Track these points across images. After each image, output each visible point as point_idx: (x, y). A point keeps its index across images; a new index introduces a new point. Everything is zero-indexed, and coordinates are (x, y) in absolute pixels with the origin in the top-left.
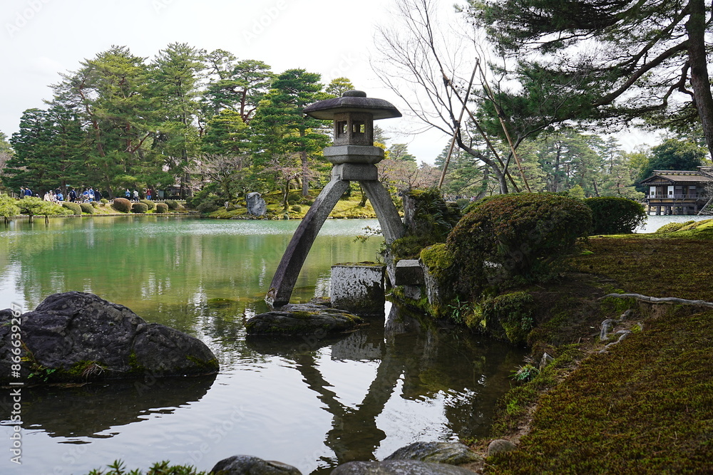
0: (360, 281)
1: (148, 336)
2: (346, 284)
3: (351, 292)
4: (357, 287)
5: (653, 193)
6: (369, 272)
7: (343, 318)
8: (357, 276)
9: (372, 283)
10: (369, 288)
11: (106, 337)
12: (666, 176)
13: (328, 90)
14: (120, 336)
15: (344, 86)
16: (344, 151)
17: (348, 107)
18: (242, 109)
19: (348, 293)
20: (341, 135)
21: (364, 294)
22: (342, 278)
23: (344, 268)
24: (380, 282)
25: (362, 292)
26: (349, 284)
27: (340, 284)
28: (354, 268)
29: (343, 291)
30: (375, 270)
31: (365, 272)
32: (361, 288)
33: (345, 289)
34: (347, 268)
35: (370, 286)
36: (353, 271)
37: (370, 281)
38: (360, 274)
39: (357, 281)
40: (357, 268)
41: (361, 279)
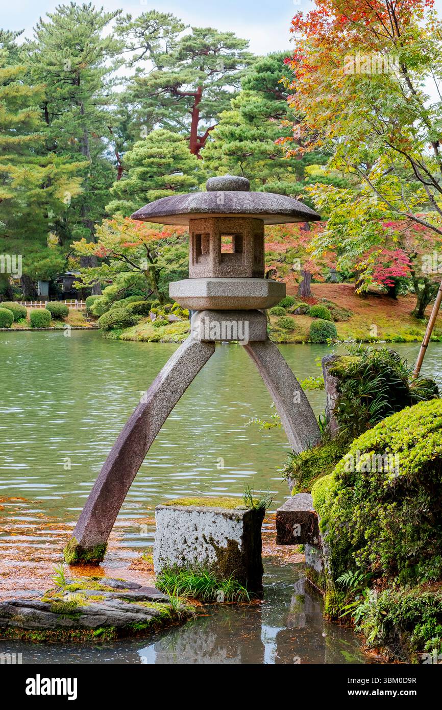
0: (204, 536)
2: (180, 540)
3: (190, 556)
4: (199, 549)
6: (221, 520)
8: (200, 529)
9: (225, 541)
10: (220, 552)
17: (200, 213)
18: (194, 124)
19: (184, 559)
20: (202, 259)
21: (211, 561)
22: (173, 530)
23: (177, 512)
24: (240, 541)
25: (208, 556)
26: (185, 542)
27: (170, 541)
28: (195, 513)
29: (175, 553)
30: (231, 519)
31: (213, 520)
32: (207, 549)
33: (179, 550)
34: (183, 512)
35: (222, 547)
36: (192, 518)
37: (221, 538)
38: (204, 525)
39: (200, 536)
40: (199, 512)
41: (207, 533)
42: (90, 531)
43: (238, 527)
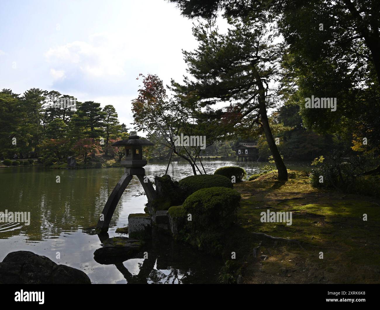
0: (141, 224)
1: (59, 272)
3: (138, 229)
4: (140, 227)
5: (240, 152)
6: (145, 220)
7: (137, 245)
8: (140, 222)
9: (147, 225)
10: (145, 227)
11: (39, 274)
12: (244, 145)
13: (103, 110)
14: (46, 273)
15: (110, 108)
16: (130, 163)
18: (64, 117)
19: (136, 230)
21: (143, 230)
22: (133, 223)
23: (134, 219)
24: (150, 224)
26: (136, 226)
27: (132, 226)
30: (148, 219)
32: (142, 227)
40: (140, 218)
41: (142, 223)
43: (150, 221)
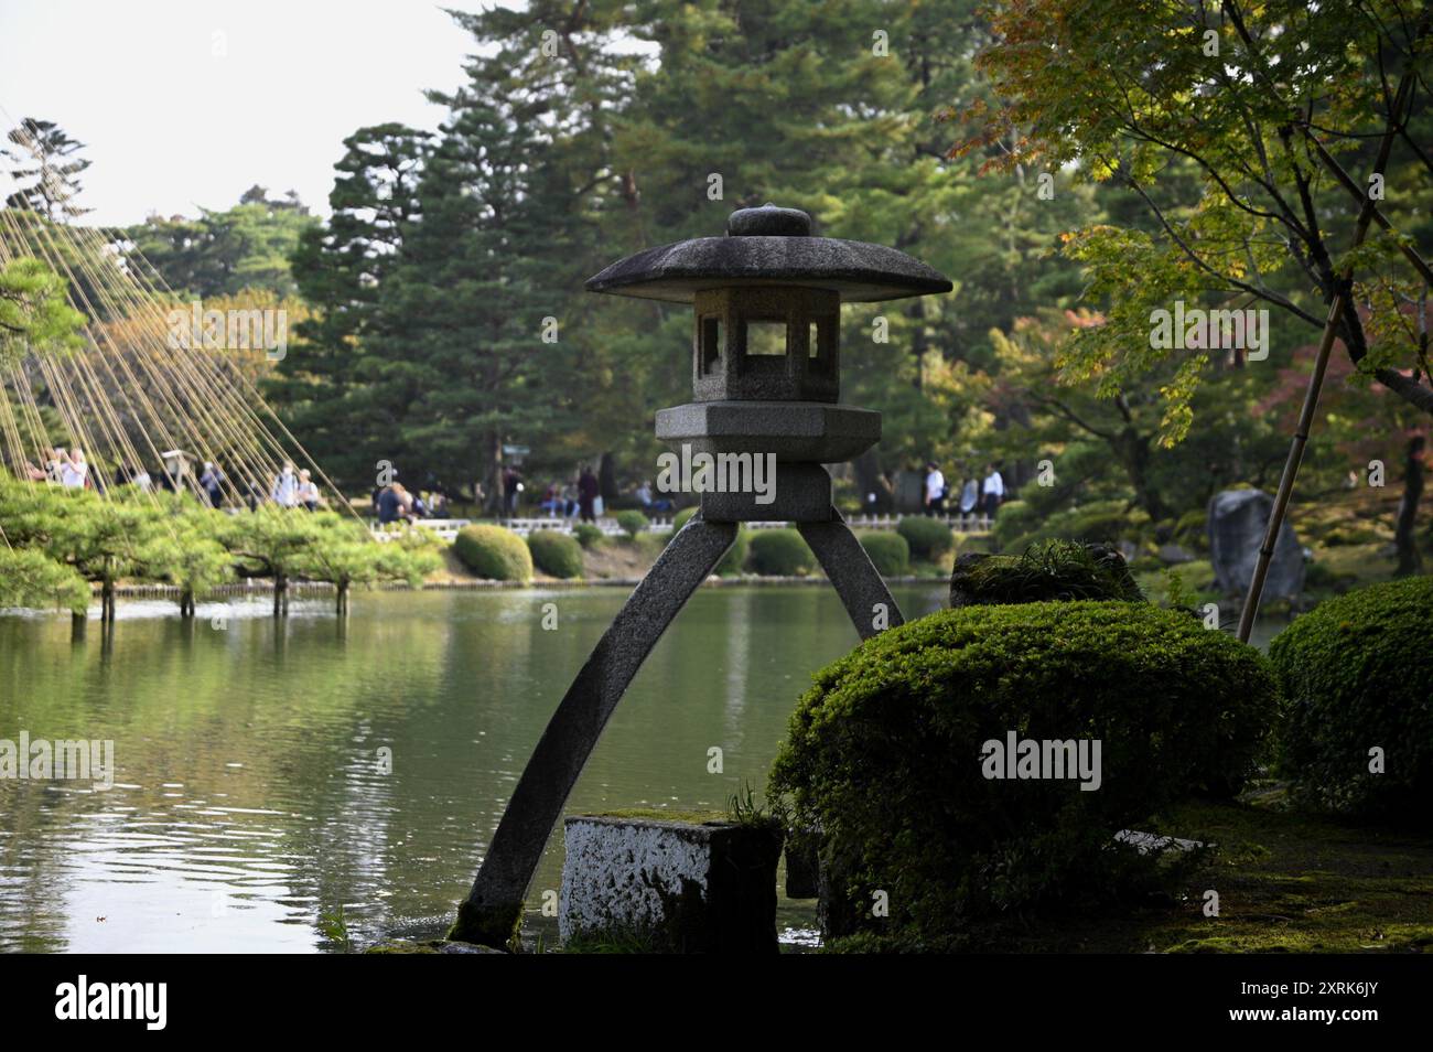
0: (644, 874)
2: (603, 880)
3: (619, 911)
4: (635, 897)
6: (673, 842)
8: (637, 859)
9: (679, 883)
10: (669, 901)
19: (608, 915)
21: (654, 919)
22: (592, 862)
23: (601, 827)
24: (704, 882)
25: (649, 911)
26: (613, 884)
27: (587, 882)
28: (630, 829)
29: (595, 906)
30: (689, 840)
31: (659, 841)
32: (648, 898)
33: (604, 899)
34: (611, 827)
35: (673, 894)
36: (626, 837)
37: (672, 876)
38: (645, 851)
39: (637, 872)
40: (637, 827)
41: (648, 866)
42: (491, 878)
43: (701, 855)
